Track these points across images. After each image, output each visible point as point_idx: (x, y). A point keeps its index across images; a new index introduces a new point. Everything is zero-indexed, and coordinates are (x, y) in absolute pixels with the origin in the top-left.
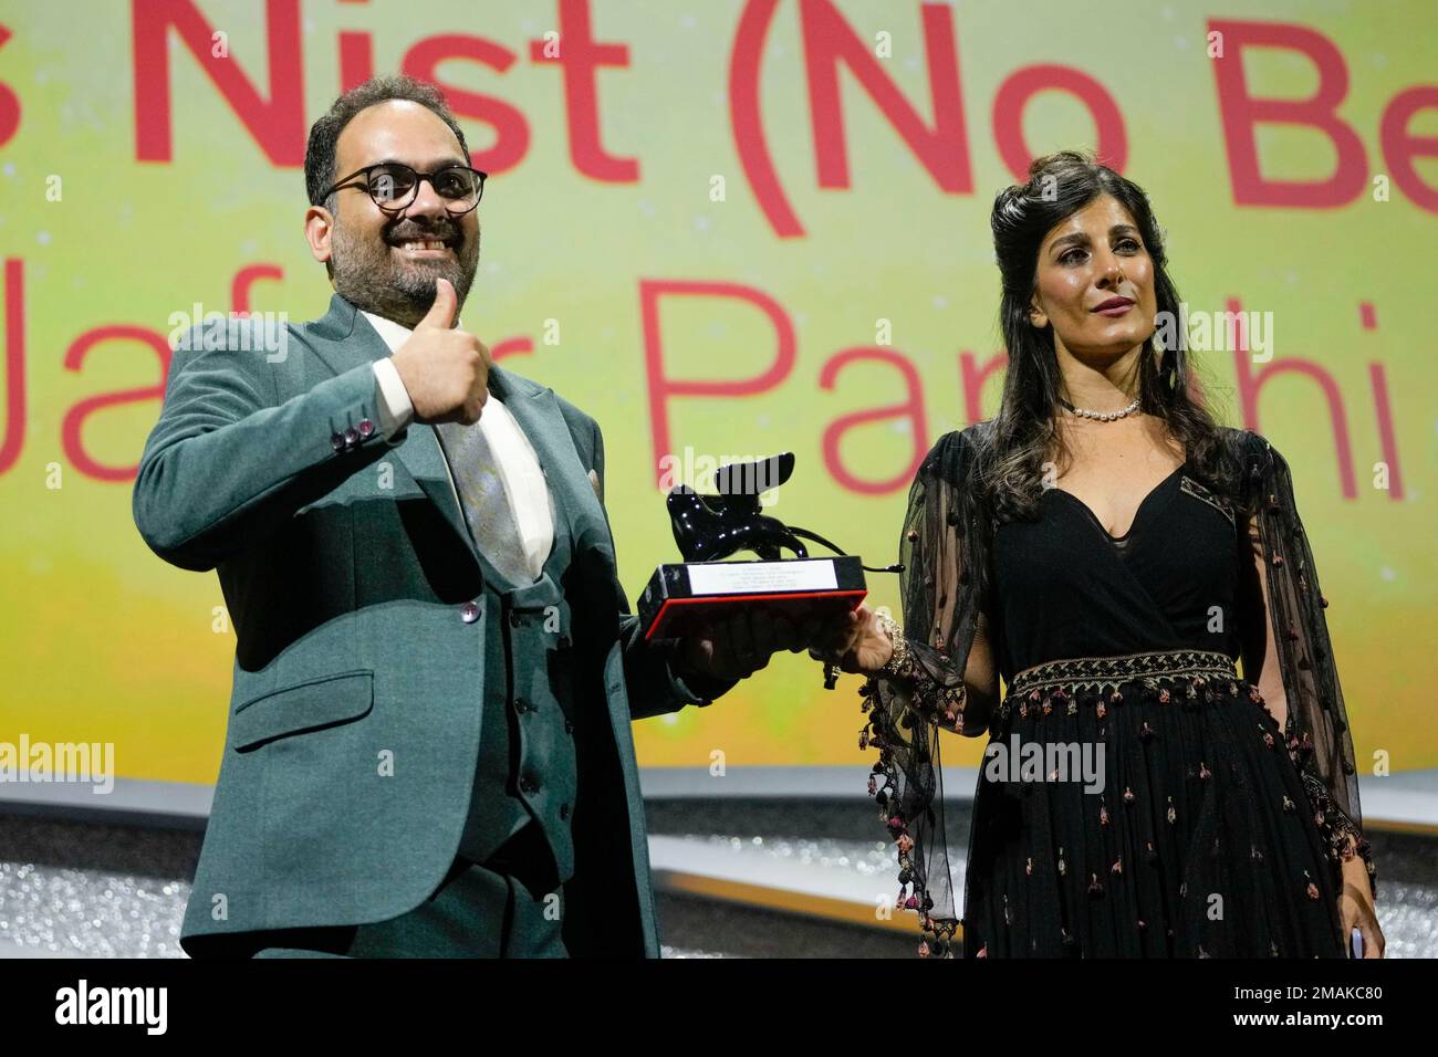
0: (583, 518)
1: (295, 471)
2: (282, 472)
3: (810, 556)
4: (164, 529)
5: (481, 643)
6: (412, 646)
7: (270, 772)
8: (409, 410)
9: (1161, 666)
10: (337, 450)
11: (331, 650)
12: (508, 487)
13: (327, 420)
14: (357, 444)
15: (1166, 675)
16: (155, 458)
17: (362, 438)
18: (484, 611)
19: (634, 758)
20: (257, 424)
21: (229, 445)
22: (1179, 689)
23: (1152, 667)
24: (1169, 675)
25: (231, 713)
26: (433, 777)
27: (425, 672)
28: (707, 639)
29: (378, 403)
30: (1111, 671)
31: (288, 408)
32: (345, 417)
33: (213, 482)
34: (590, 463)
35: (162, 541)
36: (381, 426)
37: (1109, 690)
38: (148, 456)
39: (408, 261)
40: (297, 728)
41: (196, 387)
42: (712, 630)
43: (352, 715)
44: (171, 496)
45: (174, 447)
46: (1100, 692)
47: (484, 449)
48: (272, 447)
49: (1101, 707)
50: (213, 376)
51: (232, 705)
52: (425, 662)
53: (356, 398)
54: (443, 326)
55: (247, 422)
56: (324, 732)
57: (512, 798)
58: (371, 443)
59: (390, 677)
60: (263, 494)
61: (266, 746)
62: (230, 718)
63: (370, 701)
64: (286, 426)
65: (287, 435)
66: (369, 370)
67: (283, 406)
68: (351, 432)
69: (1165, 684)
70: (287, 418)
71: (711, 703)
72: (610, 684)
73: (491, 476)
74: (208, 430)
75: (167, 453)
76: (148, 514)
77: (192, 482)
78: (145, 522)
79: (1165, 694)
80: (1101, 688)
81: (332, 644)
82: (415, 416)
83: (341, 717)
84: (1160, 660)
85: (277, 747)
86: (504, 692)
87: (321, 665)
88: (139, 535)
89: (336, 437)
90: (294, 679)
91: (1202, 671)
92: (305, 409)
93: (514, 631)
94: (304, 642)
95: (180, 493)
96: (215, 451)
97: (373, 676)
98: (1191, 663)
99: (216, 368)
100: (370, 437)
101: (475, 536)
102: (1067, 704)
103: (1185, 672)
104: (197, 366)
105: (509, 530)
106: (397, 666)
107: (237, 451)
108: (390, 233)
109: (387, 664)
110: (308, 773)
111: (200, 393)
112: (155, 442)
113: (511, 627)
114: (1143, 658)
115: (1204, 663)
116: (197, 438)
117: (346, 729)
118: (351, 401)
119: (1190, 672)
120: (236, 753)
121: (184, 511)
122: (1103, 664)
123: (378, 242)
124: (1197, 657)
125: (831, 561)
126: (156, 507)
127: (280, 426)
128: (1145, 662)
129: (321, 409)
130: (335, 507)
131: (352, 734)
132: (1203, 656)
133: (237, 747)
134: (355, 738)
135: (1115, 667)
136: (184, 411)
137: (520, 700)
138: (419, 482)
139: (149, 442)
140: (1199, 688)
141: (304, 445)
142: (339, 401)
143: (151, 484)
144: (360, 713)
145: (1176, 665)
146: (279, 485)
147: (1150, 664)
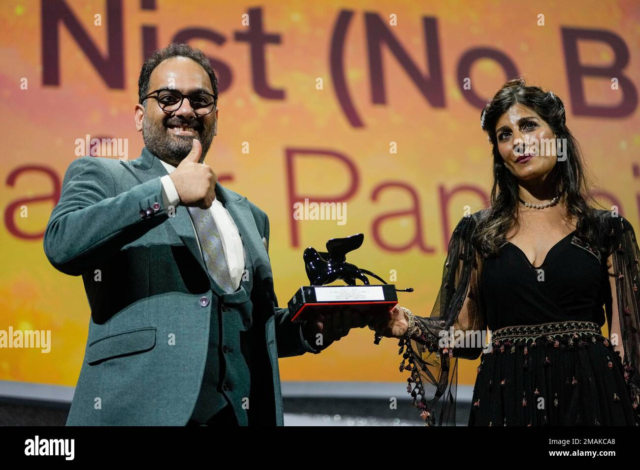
0: (259, 260)
1: (122, 227)
2: (116, 227)
3: (371, 284)
4: (59, 254)
5: (209, 316)
6: (175, 316)
7: (105, 375)
8: (177, 200)
9: (557, 329)
10: (142, 217)
11: (136, 317)
12: (224, 243)
13: (138, 203)
14: (152, 214)
15: (559, 333)
16: (55, 221)
17: (155, 212)
18: (211, 301)
19: (279, 376)
20: (105, 205)
21: (91, 215)
22: (564, 341)
23: (552, 330)
24: (561, 334)
25: (87, 345)
26: (183, 378)
27: (181, 329)
28: (320, 322)
29: (163, 196)
30: (532, 332)
31: (119, 198)
32: (147, 202)
33: (82, 232)
34: (263, 234)
35: (58, 260)
36: (164, 206)
37: (531, 341)
38: (51, 221)
39: (174, 136)
40: (119, 354)
41: (77, 189)
42: (323, 317)
43: (145, 349)
44: (62, 239)
45: (64, 216)
46: (526, 342)
47: (213, 225)
48: (111, 216)
49: (526, 350)
50: (85, 184)
51: (88, 342)
52: (181, 324)
53: (152, 193)
54: (195, 161)
55: (99, 204)
56: (131, 356)
57: (219, 393)
58: (159, 214)
59: (164, 331)
60: (106, 238)
61: (104, 363)
62: (86, 349)
63: (154, 342)
64: (118, 206)
65: (119, 210)
66: (159, 180)
67: (117, 197)
68: (150, 209)
69: (558, 338)
70: (119, 202)
71: (320, 352)
72: (269, 340)
73: (216, 238)
74: (80, 208)
75: (61, 219)
76: (51, 248)
77: (72, 232)
78: (49, 251)
79: (557, 343)
80: (527, 340)
81: (137, 314)
82: (181, 203)
83: (139, 349)
84: (556, 326)
85: (109, 363)
86: (218, 343)
87: (131, 324)
88: (46, 257)
89: (143, 211)
90: (118, 330)
91: (578, 331)
92: (127, 198)
93: (223, 314)
94: (123, 313)
95: (66, 237)
96: (84, 217)
97: (156, 330)
98: (573, 327)
99: (87, 180)
100: (158, 212)
101: (207, 267)
102: (511, 348)
103: (569, 332)
104: (78, 179)
105: (223, 264)
106: (168, 325)
107: (94, 217)
108: (167, 122)
109: (163, 325)
110: (124, 376)
111: (79, 191)
112: (55, 214)
113: (222, 311)
114: (548, 325)
115: (580, 327)
116: (75, 212)
117: (142, 356)
118: (150, 194)
119: (572, 332)
120: (89, 365)
121: (68, 246)
122: (529, 329)
123: (161, 125)
124: (576, 324)
125: (381, 287)
126: (55, 244)
127: (115, 206)
128: (549, 327)
129: (136, 198)
130: (141, 248)
131: (145, 357)
132: (579, 324)
133: (89, 362)
134: (146, 360)
135: (534, 330)
136: (70, 199)
137: (225, 347)
138: (181, 237)
139: (52, 213)
140: (575, 340)
141: (127, 215)
142: (144, 195)
143: (53, 233)
144: (149, 347)
145: (565, 328)
146: (114, 234)
147: (551, 328)
